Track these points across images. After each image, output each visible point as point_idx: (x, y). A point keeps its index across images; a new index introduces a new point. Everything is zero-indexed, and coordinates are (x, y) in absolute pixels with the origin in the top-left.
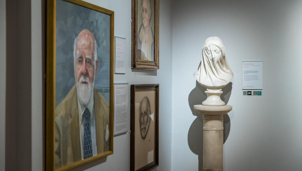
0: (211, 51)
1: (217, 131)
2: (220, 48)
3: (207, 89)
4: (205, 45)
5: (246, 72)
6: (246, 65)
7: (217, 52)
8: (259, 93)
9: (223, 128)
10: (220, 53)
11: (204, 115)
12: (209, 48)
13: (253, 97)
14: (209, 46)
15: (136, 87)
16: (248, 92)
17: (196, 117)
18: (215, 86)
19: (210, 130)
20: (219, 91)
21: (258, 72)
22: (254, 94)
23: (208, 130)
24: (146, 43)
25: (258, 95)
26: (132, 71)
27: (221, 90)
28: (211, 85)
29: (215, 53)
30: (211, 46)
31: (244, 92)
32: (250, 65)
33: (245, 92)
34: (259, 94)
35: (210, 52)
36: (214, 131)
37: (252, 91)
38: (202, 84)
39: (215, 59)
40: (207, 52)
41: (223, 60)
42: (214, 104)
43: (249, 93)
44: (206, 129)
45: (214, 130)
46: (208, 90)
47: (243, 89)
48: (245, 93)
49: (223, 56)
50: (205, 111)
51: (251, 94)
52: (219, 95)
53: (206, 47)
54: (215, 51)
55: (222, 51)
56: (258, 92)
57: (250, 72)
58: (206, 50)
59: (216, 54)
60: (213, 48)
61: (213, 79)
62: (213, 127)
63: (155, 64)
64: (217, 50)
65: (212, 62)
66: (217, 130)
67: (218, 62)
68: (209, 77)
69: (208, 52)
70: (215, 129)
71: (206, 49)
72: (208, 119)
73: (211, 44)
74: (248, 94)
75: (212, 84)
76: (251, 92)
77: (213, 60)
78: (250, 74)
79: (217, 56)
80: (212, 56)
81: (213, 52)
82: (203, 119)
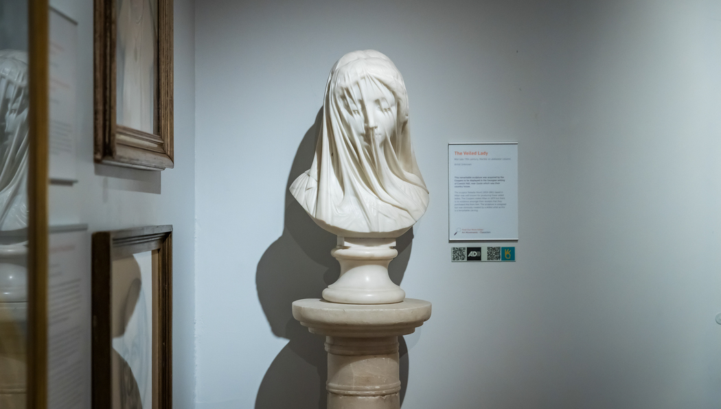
0: (362, 102)
1: (383, 395)
2: (394, 93)
3: (346, 244)
4: (339, 81)
5: (463, 181)
6: (463, 156)
7: (384, 105)
8: (507, 253)
9: (399, 382)
10: (394, 109)
11: (334, 339)
12: (355, 92)
13: (485, 267)
14: (357, 83)
15: (114, 240)
16: (470, 250)
17: (284, 342)
18: (375, 230)
19: (359, 393)
20: (385, 250)
21: (502, 179)
22: (490, 257)
23: (351, 392)
24: (136, 59)
25: (504, 259)
26: (98, 172)
27: (394, 244)
28: (361, 227)
29: (376, 108)
30: (362, 83)
31: (455, 250)
32: (477, 156)
33: (460, 249)
34: (508, 256)
35: (359, 106)
36: (374, 396)
37: (484, 247)
38: (328, 226)
39: (376, 131)
40: (347, 107)
41: (399, 137)
42: (369, 296)
43: (472, 254)
44: (342, 392)
45: (373, 393)
46: (346, 248)
47: (450, 241)
48: (457, 255)
49: (402, 121)
50: (345, 325)
51: (478, 258)
52: (384, 265)
53: (344, 85)
54: (377, 102)
55: (399, 105)
56: (503, 248)
57: (476, 180)
58: (343, 97)
59: (379, 113)
60: (370, 92)
61: (367, 205)
62: (368, 381)
63: (161, 145)
64: (384, 99)
65: (366, 144)
66: (384, 392)
67: (384, 143)
68: (353, 198)
69: (352, 106)
70: (377, 387)
71: (346, 94)
72: (352, 353)
73: (363, 78)
74: (470, 259)
75: (364, 223)
76: (479, 249)
77: (368, 135)
78: (475, 188)
79: (382, 121)
80: (366, 120)
81: (370, 107)
82: (327, 353)
